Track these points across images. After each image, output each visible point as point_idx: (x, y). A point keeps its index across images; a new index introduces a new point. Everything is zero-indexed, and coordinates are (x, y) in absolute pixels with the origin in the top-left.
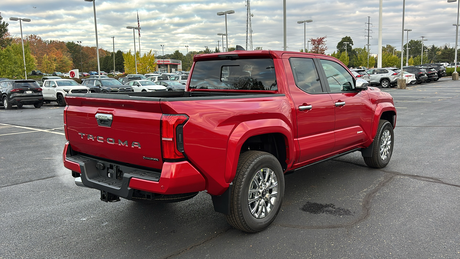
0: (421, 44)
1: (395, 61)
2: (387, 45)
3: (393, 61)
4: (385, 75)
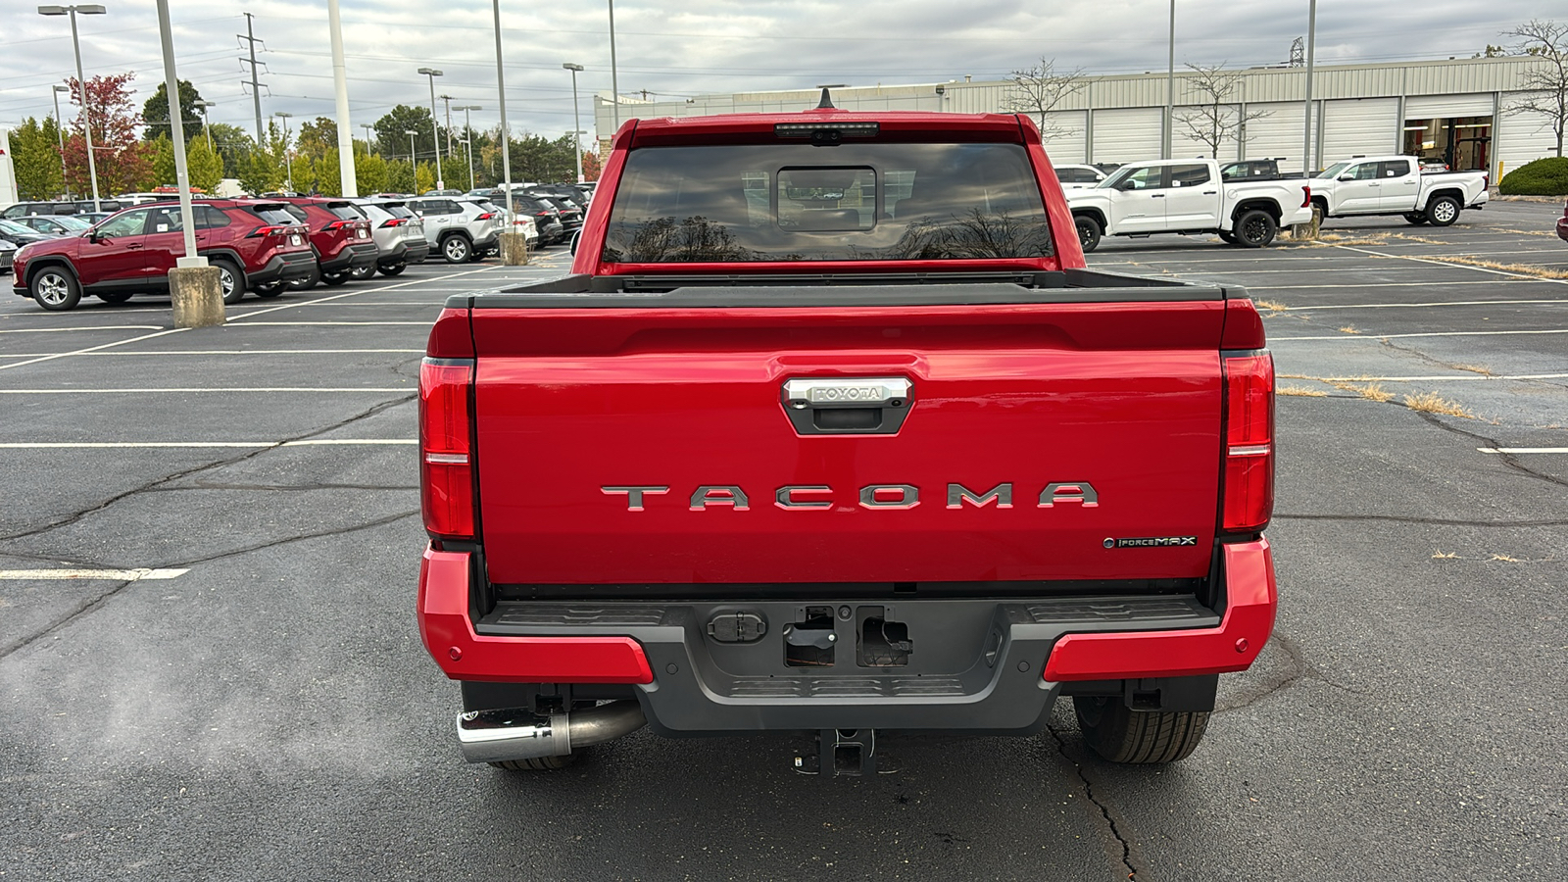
0: (430, 121)
1: (378, 175)
2: (319, 119)
3: (370, 175)
4: (452, 221)
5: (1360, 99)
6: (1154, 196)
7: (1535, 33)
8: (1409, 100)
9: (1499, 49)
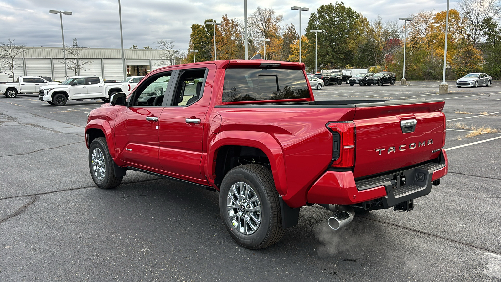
5: (113, 59)
6: (83, 87)
7: (162, 43)
8: (127, 60)
9: (137, 46)
